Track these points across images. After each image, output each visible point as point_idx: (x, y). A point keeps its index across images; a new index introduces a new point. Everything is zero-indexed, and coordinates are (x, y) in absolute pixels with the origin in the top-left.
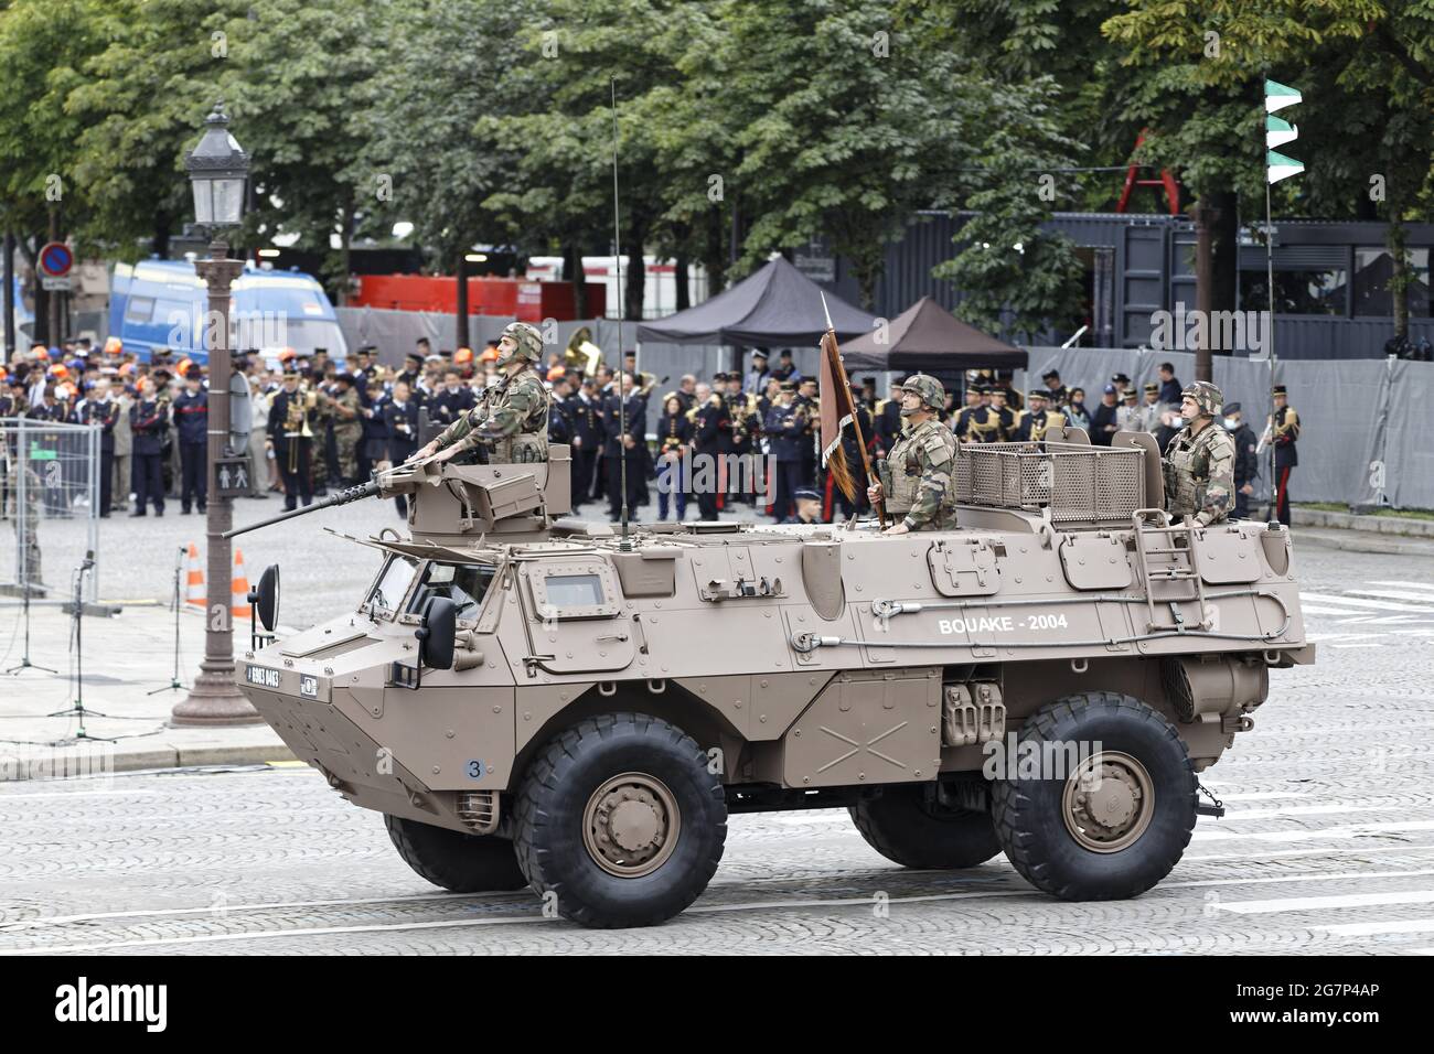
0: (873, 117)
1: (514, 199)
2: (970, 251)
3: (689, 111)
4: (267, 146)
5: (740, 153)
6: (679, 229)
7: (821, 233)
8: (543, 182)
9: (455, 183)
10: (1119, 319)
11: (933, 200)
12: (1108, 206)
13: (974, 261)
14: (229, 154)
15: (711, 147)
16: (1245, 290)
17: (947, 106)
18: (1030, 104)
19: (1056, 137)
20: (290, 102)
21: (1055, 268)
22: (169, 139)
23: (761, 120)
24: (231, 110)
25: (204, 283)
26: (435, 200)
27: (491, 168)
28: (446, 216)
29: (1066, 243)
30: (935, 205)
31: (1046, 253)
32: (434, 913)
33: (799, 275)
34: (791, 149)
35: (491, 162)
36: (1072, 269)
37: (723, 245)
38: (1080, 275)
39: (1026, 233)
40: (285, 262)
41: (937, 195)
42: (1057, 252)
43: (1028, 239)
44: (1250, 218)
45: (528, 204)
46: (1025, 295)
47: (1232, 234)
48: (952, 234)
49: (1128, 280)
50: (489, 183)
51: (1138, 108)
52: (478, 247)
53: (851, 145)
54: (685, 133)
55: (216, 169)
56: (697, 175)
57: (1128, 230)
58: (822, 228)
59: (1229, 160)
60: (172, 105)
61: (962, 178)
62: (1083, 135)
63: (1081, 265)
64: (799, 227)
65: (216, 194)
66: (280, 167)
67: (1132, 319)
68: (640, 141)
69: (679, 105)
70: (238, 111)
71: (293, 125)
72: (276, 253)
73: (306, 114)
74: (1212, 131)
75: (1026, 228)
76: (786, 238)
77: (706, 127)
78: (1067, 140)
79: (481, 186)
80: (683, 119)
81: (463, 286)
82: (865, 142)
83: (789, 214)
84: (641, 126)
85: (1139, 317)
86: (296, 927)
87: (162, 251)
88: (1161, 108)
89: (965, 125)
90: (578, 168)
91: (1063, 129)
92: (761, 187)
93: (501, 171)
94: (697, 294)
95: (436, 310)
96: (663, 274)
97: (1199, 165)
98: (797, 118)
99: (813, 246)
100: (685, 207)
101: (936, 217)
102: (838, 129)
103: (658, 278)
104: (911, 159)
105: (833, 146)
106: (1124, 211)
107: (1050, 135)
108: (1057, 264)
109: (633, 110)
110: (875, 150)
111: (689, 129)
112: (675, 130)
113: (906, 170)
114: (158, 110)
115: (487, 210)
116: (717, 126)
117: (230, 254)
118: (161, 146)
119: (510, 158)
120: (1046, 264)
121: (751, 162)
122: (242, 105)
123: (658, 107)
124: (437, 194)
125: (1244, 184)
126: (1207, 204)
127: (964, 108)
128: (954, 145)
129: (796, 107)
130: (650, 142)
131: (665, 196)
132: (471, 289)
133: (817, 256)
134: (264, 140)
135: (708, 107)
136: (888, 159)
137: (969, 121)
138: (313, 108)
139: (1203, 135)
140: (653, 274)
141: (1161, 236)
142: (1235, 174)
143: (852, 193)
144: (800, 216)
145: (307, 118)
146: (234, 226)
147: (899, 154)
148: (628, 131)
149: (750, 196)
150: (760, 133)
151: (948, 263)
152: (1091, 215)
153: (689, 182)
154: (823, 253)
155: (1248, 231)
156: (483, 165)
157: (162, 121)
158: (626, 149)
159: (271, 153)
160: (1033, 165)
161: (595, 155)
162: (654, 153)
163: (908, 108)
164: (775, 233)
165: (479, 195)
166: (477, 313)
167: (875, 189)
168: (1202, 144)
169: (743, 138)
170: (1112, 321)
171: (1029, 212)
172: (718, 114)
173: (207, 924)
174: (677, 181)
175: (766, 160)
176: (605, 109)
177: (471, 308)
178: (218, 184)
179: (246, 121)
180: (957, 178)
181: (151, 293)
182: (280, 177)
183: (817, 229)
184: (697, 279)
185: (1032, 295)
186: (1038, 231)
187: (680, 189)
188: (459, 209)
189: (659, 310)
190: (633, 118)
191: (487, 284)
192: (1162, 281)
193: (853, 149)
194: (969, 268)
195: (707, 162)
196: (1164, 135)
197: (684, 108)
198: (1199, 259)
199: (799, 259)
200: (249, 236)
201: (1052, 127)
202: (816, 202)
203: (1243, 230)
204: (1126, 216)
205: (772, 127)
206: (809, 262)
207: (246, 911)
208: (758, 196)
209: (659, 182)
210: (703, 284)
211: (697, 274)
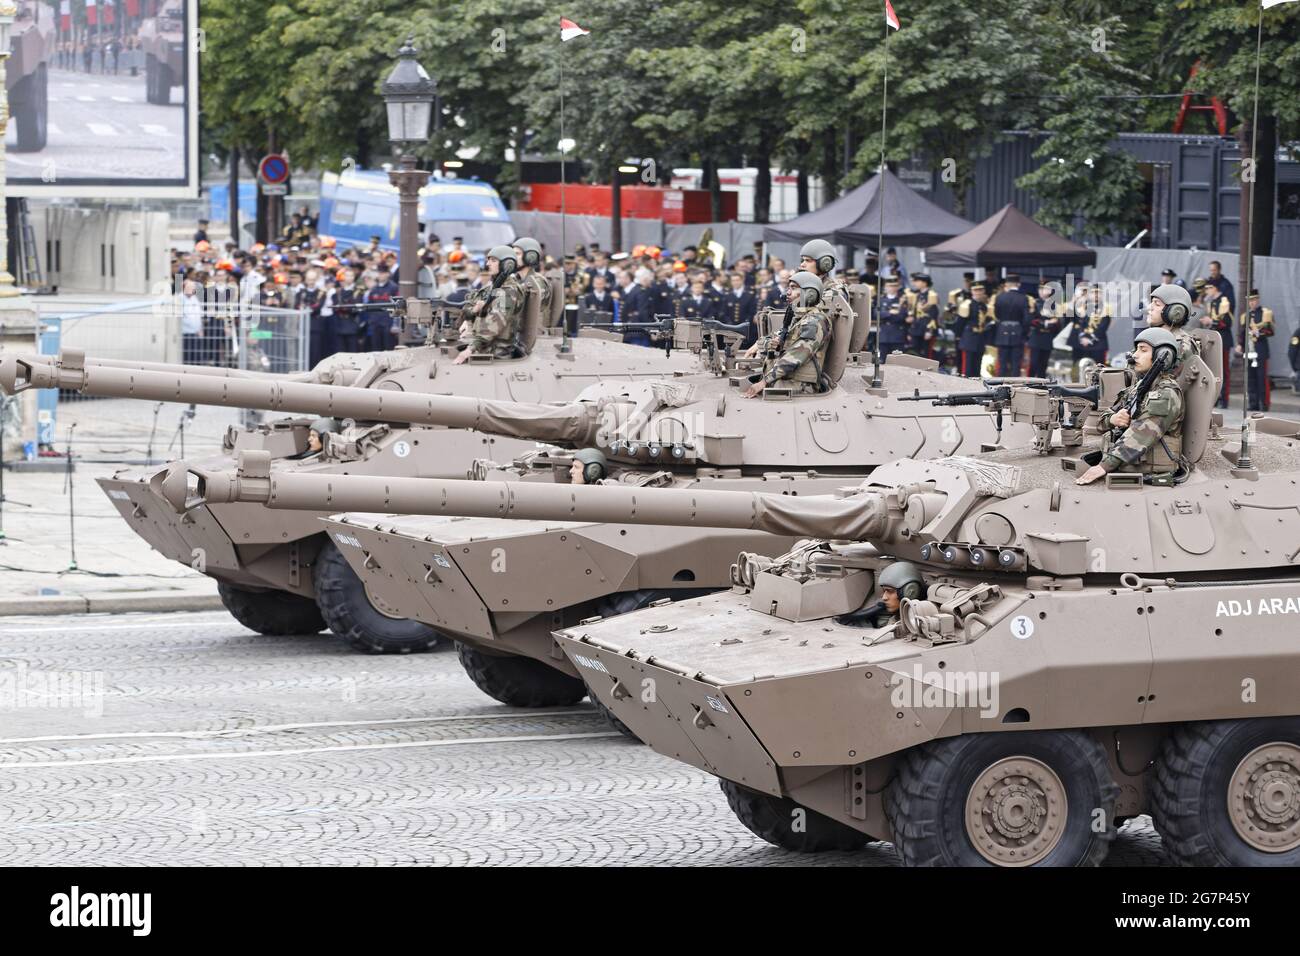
0: (966, 51)
1: (660, 119)
2: (1048, 165)
3: (809, 45)
4: (452, 74)
5: (853, 81)
6: (802, 146)
7: (921, 150)
8: (685, 106)
9: (611, 106)
10: (1175, 223)
11: (1016, 122)
12: (1167, 127)
13: (1050, 174)
14: (418, 81)
15: (828, 76)
16: (1283, 200)
17: (1029, 42)
19: (1121, 68)
20: (472, 36)
21: (1120, 180)
22: (369, 68)
23: (871, 53)
24: (422, 43)
25: (396, 190)
26: (593, 120)
27: (641, 93)
28: (603, 134)
29: (1129, 159)
30: (1018, 126)
31: (1112, 168)
32: (586, 726)
33: (901, 185)
34: (896, 78)
35: (642, 88)
36: (1134, 181)
37: (838, 159)
38: (1142, 186)
39: (1096, 150)
40: (469, 171)
41: (1020, 118)
42: (1122, 166)
43: (1097, 155)
44: (1288, 139)
45: (673, 124)
46: (1094, 203)
47: (1272, 152)
48: (1032, 151)
49: (1182, 190)
50: (640, 106)
51: (1192, 44)
52: (630, 161)
53: (947, 75)
54: (807, 63)
55: (408, 93)
56: (816, 100)
57: (1183, 148)
58: (922, 145)
59: (1270, 89)
60: (372, 38)
61: (1041, 103)
62: (1144, 67)
63: (1142, 178)
64: (902, 144)
65: (407, 114)
66: (463, 93)
67: (1185, 224)
68: (767, 71)
70: (428, 44)
71: (475, 56)
72: (459, 165)
73: (486, 46)
74: (1255, 64)
75: (1095, 146)
76: (891, 153)
77: (823, 59)
78: (1130, 71)
79: (633, 109)
81: (617, 194)
82: (958, 72)
83: (894, 133)
84: (768, 58)
85: (1191, 222)
86: (470, 736)
87: (365, 163)
88: (1212, 44)
89: (1044, 59)
90: (715, 92)
91: (1127, 62)
92: (870, 110)
93: (650, 95)
94: (815, 200)
95: (594, 214)
96: (787, 184)
97: (1243, 94)
98: (901, 51)
99: (915, 160)
100: (805, 127)
101: (1018, 136)
102: (936, 61)
103: (783, 187)
104: (998, 87)
105: (931, 76)
106: (1180, 131)
107: (1116, 66)
108: (1122, 177)
109: (761, 44)
110: (967, 79)
111: (810, 61)
112: (797, 62)
113: (993, 97)
114: (360, 43)
115: (638, 128)
116: (833, 58)
117: (420, 165)
118: (362, 73)
119: (657, 85)
120: (1112, 177)
121: (862, 89)
122: (431, 39)
123: (782, 41)
124: (595, 114)
125: (1282, 109)
127: (1044, 44)
128: (1035, 75)
129: (900, 43)
130: (776, 72)
131: (788, 119)
132: (623, 195)
133: (918, 169)
134: (450, 69)
135: (825, 42)
136: (978, 87)
137: (1047, 55)
138: (491, 42)
139: (1247, 67)
140: (778, 184)
141: (1210, 153)
142: (1274, 100)
143: (948, 115)
144: (903, 135)
145: (486, 50)
146: (423, 143)
147: (987, 82)
148: (757, 63)
149: (860, 118)
150: (870, 64)
151: (1029, 175)
152: (1151, 135)
153: (809, 106)
154: (922, 167)
155: (1285, 149)
156: (635, 90)
157: (364, 52)
158: (756, 77)
159: (456, 80)
160: (1101, 92)
161: (729, 82)
162: (779, 81)
163: (996, 43)
164: (882, 149)
165: (631, 116)
166: (628, 216)
167: (967, 112)
168: (1246, 75)
169: (855, 68)
170: (1168, 227)
171: (1098, 132)
172: (834, 47)
173: (394, 733)
174: (799, 105)
175: (874, 87)
176: (738, 43)
177: (623, 212)
178: (409, 106)
179: (436, 52)
180: (1037, 103)
181: (353, 198)
182: (463, 100)
183: (918, 146)
184: (816, 188)
185: (1100, 203)
186: (1105, 149)
187: (801, 112)
188: (613, 128)
189: (783, 214)
190: (762, 51)
191: (637, 192)
192: (1211, 192)
193: (948, 79)
194: (1047, 179)
195: (824, 89)
196: (1214, 67)
199: (902, 172)
200: (437, 151)
201: (1119, 60)
202: (916, 123)
203: (1281, 149)
204: (1181, 136)
205: (880, 60)
206: (910, 175)
207: (428, 722)
208: (868, 118)
209: (784, 106)
210: (820, 192)
211: (815, 184)
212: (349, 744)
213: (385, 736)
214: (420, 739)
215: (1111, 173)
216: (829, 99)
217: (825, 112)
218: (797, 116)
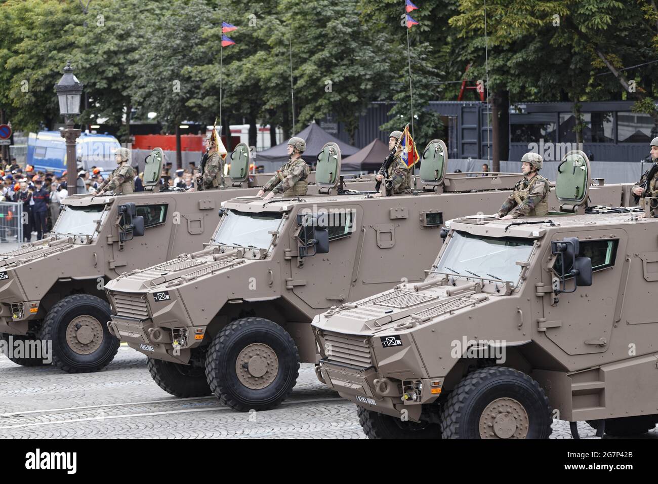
0: (352, 62)
1: (199, 101)
2: (395, 119)
3: (273, 62)
4: (93, 81)
5: (296, 79)
6: (271, 112)
7: (331, 113)
8: (211, 94)
9: (173, 95)
10: (460, 146)
11: (378, 97)
12: (455, 98)
13: (397, 123)
14: (74, 84)
15: (284, 77)
16: (513, 133)
17: (384, 57)
18: (419, 55)
19: (431, 69)
20: (102, 62)
21: (431, 125)
22: (51, 79)
23: (304, 65)
24: (77, 66)
25: (65, 140)
26: (165, 102)
27: (189, 88)
28: (170, 109)
29: (436, 114)
30: (379, 99)
31: (427, 119)
32: (168, 408)
33: (323, 131)
34: (317, 77)
35: (189, 86)
36: (439, 125)
37: (290, 119)
38: (443, 128)
39: (419, 110)
40: (102, 130)
41: (380, 95)
42: (433, 118)
43: (420, 114)
44: (515, 102)
45: (206, 103)
46: (419, 137)
47: (506, 109)
48: (387, 112)
49: (463, 129)
50: (188, 95)
51: (465, 55)
52: (185, 122)
53: (343, 74)
54: (272, 71)
55: (69, 90)
56: (278, 89)
57: (463, 108)
58: (332, 110)
59: (505, 77)
60: (51, 65)
61: (391, 88)
62: (442, 67)
63: (443, 124)
64: (322, 110)
65: (69, 101)
66: (98, 90)
67: (465, 146)
68: (252, 75)
69: (269, 59)
70: (80, 67)
71: (104, 72)
72: (98, 127)
73: (109, 67)
74: (497, 64)
75: (419, 108)
76: (316, 115)
77: (280, 68)
78: (436, 70)
79: (184, 96)
80: (271, 65)
81: (179, 139)
82: (349, 73)
83: (317, 105)
84: (253, 69)
85: (468, 145)
86: (109, 415)
87: (50, 128)
88: (476, 55)
89: (391, 65)
90: (226, 87)
91: (434, 66)
92: (305, 94)
93: (193, 89)
94: (280, 140)
95: (167, 150)
96: (265, 132)
97: (492, 79)
98: (320, 63)
99: (328, 118)
100: (273, 103)
101: (380, 105)
102: (338, 68)
103: (263, 134)
104: (369, 80)
105: (335, 75)
106: (461, 100)
107: (428, 68)
108: (433, 124)
109: (249, 61)
110: (353, 77)
111: (273, 70)
112: (267, 70)
113: (366, 85)
114: (45, 66)
115: (188, 106)
116: (285, 68)
117: (77, 126)
118: (47, 82)
119: (197, 84)
120: (428, 124)
121: (301, 83)
122: (81, 64)
123: (260, 60)
124: (166, 100)
125: (511, 87)
126: (495, 96)
127: (391, 58)
128: (387, 74)
129: (319, 59)
130: (257, 76)
131: (264, 99)
132: (182, 139)
133: (330, 122)
134: (91, 78)
135: (281, 60)
136: (359, 80)
137: (393, 63)
138: (112, 64)
139: (493, 66)
140: (261, 132)
141: (477, 110)
142: (507, 82)
143: (343, 95)
144: (322, 105)
145: (109, 69)
146: (78, 115)
147: (363, 78)
148: (247, 71)
149: (300, 97)
150: (304, 71)
151: (386, 124)
152: (447, 102)
153: (274, 92)
154: (333, 121)
155: (513, 107)
156: (185, 87)
157: (47, 71)
158: (247, 79)
159: (95, 84)
160: (420, 81)
161: (233, 82)
162: (259, 80)
163: (367, 58)
164: (311, 113)
165: (183, 100)
166: (184, 150)
167: (354, 93)
168: (493, 70)
169: (297, 73)
170: (457, 148)
171: (419, 101)
172: (285, 63)
173: (69, 415)
174: (269, 92)
175: (307, 82)
176: (237, 62)
177: (182, 148)
178: (69, 97)
179: (84, 70)
180: (389, 88)
181: (45, 145)
182: (98, 94)
183: (329, 111)
184: (280, 133)
185: (422, 137)
186: (424, 110)
187: (270, 95)
188: (175, 106)
189: (263, 147)
190: (249, 65)
191: (188, 138)
192: (477, 130)
193: (344, 76)
194: (395, 126)
195: (282, 83)
196: (476, 67)
197: (271, 60)
198: (493, 119)
199: (322, 124)
200: (86, 119)
201: (429, 65)
202: (329, 99)
203: (512, 107)
204: (462, 102)
205: (309, 68)
206: (327, 125)
207: (87, 409)
208: (304, 97)
209: (262, 93)
210: (282, 135)
211: (279, 132)
212: (46, 421)
213: (65, 417)
214: (83, 417)
215: (427, 121)
216: (284, 88)
217: (282, 95)
218: (269, 98)
